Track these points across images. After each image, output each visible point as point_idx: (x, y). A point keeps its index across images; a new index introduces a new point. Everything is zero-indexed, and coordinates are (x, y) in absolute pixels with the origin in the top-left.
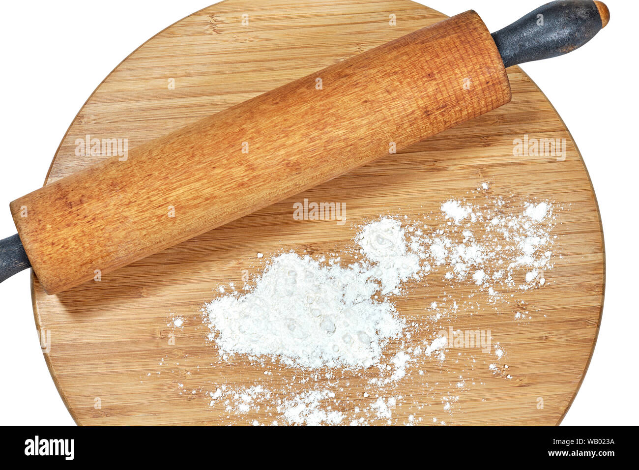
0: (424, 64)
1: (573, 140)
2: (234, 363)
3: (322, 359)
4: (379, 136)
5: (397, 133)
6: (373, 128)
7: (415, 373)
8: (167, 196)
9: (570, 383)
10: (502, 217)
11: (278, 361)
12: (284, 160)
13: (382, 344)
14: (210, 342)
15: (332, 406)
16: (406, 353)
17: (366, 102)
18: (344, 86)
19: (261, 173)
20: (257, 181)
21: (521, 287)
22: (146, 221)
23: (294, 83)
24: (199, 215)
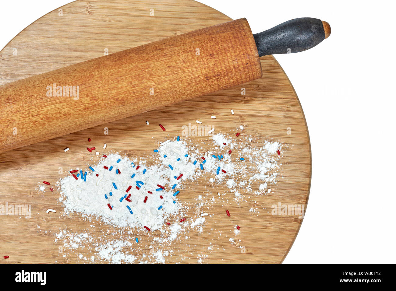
0: (209, 48)
1: (301, 106)
2: (73, 217)
3: (127, 222)
4: (176, 89)
5: (187, 88)
6: (173, 83)
7: (183, 237)
8: (40, 110)
9: (277, 255)
10: (249, 148)
11: (100, 219)
12: (115, 97)
13: (165, 217)
14: (60, 203)
15: (129, 252)
16: (179, 224)
17: (169, 67)
18: (158, 55)
19: (100, 103)
20: (96, 107)
21: (256, 193)
22: (25, 124)
23: (129, 50)
24: (59, 124)
